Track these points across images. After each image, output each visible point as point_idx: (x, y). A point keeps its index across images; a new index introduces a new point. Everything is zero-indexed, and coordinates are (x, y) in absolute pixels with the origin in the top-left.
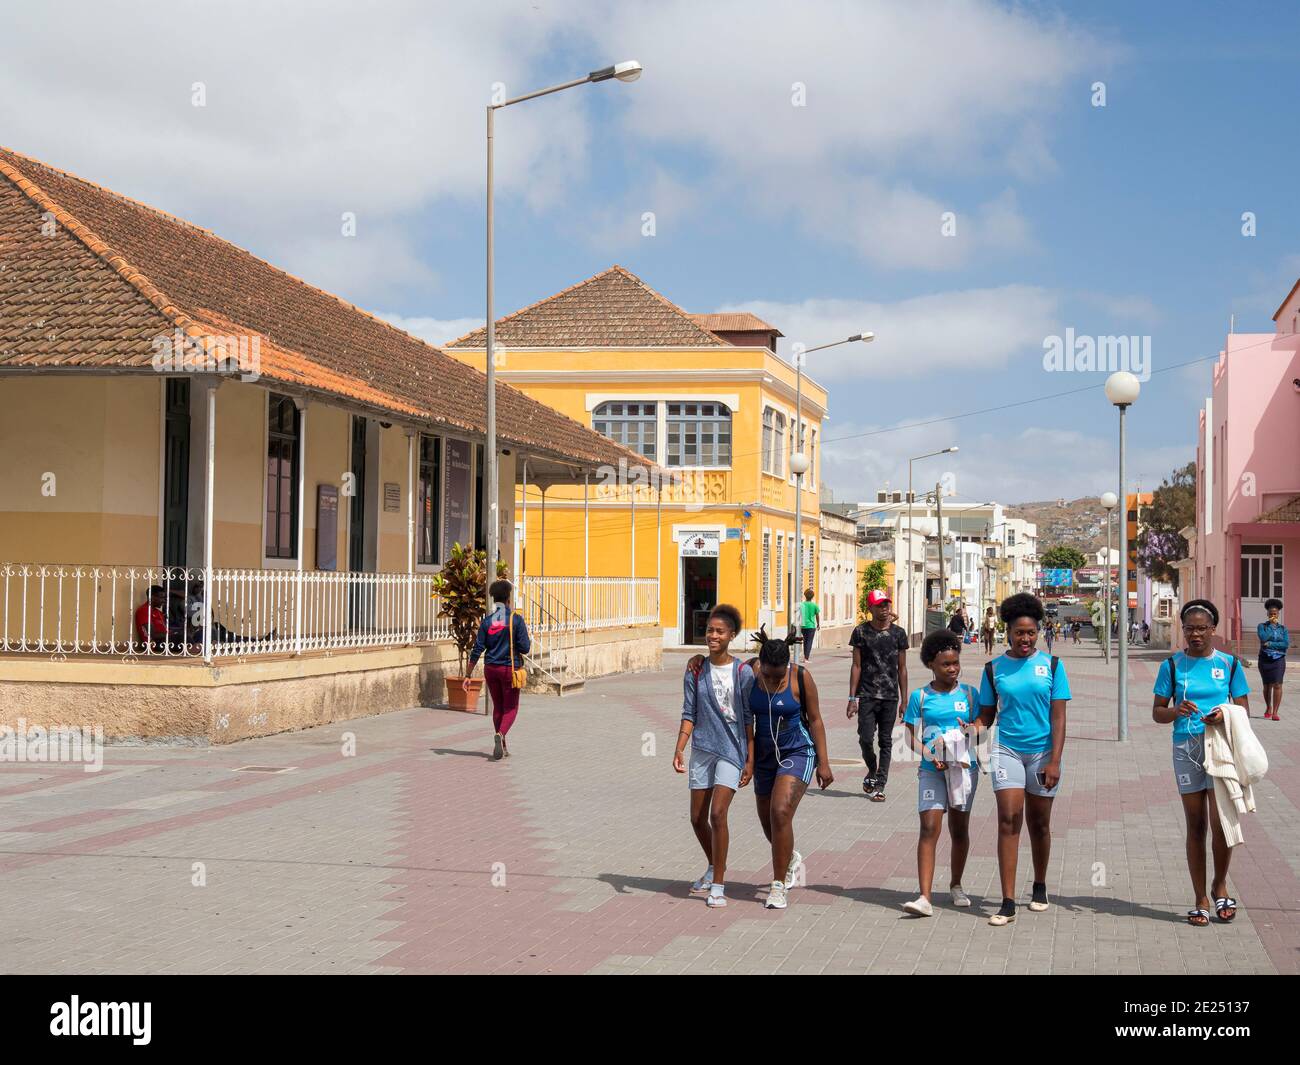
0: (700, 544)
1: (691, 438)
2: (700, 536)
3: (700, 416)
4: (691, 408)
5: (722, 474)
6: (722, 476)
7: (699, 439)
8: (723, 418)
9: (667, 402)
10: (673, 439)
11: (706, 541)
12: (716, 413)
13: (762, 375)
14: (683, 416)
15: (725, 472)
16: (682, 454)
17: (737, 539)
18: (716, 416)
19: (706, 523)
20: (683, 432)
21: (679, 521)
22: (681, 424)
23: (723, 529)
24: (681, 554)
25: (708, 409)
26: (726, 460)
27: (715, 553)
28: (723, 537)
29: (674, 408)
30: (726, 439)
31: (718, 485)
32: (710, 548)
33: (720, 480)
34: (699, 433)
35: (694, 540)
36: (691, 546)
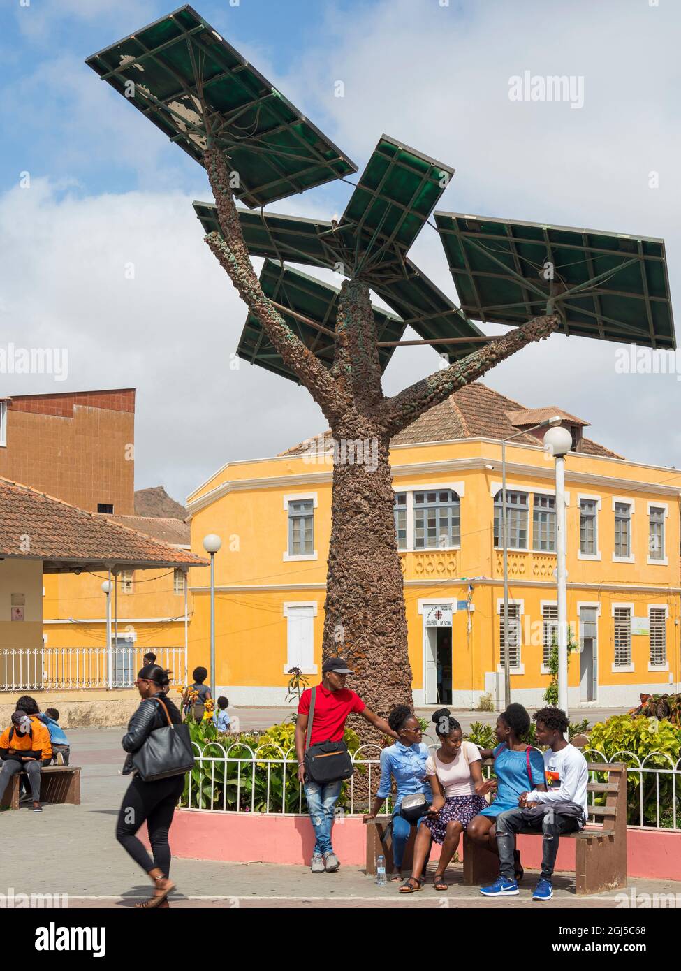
0: (438, 615)
1: (432, 523)
2: (439, 609)
3: (438, 503)
4: (432, 497)
5: (454, 552)
6: (454, 555)
7: (438, 523)
8: (455, 503)
9: (414, 492)
10: (419, 524)
11: (443, 612)
12: (450, 499)
13: (482, 462)
14: (426, 504)
15: (456, 551)
16: (426, 537)
17: (465, 610)
18: (450, 502)
19: (443, 596)
20: (426, 518)
21: (422, 596)
22: (424, 510)
23: (454, 601)
24: (425, 624)
25: (444, 495)
26: (456, 540)
27: (449, 623)
28: (455, 608)
29: (419, 497)
30: (456, 522)
31: (451, 563)
32: (447, 619)
33: (453, 559)
34: (438, 517)
35: (434, 612)
36: (432, 617)
